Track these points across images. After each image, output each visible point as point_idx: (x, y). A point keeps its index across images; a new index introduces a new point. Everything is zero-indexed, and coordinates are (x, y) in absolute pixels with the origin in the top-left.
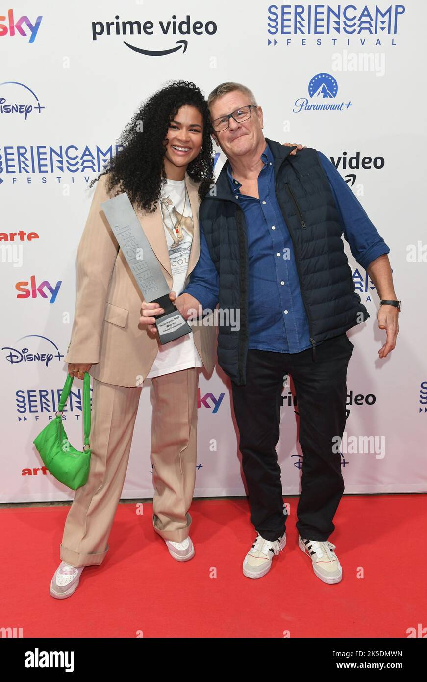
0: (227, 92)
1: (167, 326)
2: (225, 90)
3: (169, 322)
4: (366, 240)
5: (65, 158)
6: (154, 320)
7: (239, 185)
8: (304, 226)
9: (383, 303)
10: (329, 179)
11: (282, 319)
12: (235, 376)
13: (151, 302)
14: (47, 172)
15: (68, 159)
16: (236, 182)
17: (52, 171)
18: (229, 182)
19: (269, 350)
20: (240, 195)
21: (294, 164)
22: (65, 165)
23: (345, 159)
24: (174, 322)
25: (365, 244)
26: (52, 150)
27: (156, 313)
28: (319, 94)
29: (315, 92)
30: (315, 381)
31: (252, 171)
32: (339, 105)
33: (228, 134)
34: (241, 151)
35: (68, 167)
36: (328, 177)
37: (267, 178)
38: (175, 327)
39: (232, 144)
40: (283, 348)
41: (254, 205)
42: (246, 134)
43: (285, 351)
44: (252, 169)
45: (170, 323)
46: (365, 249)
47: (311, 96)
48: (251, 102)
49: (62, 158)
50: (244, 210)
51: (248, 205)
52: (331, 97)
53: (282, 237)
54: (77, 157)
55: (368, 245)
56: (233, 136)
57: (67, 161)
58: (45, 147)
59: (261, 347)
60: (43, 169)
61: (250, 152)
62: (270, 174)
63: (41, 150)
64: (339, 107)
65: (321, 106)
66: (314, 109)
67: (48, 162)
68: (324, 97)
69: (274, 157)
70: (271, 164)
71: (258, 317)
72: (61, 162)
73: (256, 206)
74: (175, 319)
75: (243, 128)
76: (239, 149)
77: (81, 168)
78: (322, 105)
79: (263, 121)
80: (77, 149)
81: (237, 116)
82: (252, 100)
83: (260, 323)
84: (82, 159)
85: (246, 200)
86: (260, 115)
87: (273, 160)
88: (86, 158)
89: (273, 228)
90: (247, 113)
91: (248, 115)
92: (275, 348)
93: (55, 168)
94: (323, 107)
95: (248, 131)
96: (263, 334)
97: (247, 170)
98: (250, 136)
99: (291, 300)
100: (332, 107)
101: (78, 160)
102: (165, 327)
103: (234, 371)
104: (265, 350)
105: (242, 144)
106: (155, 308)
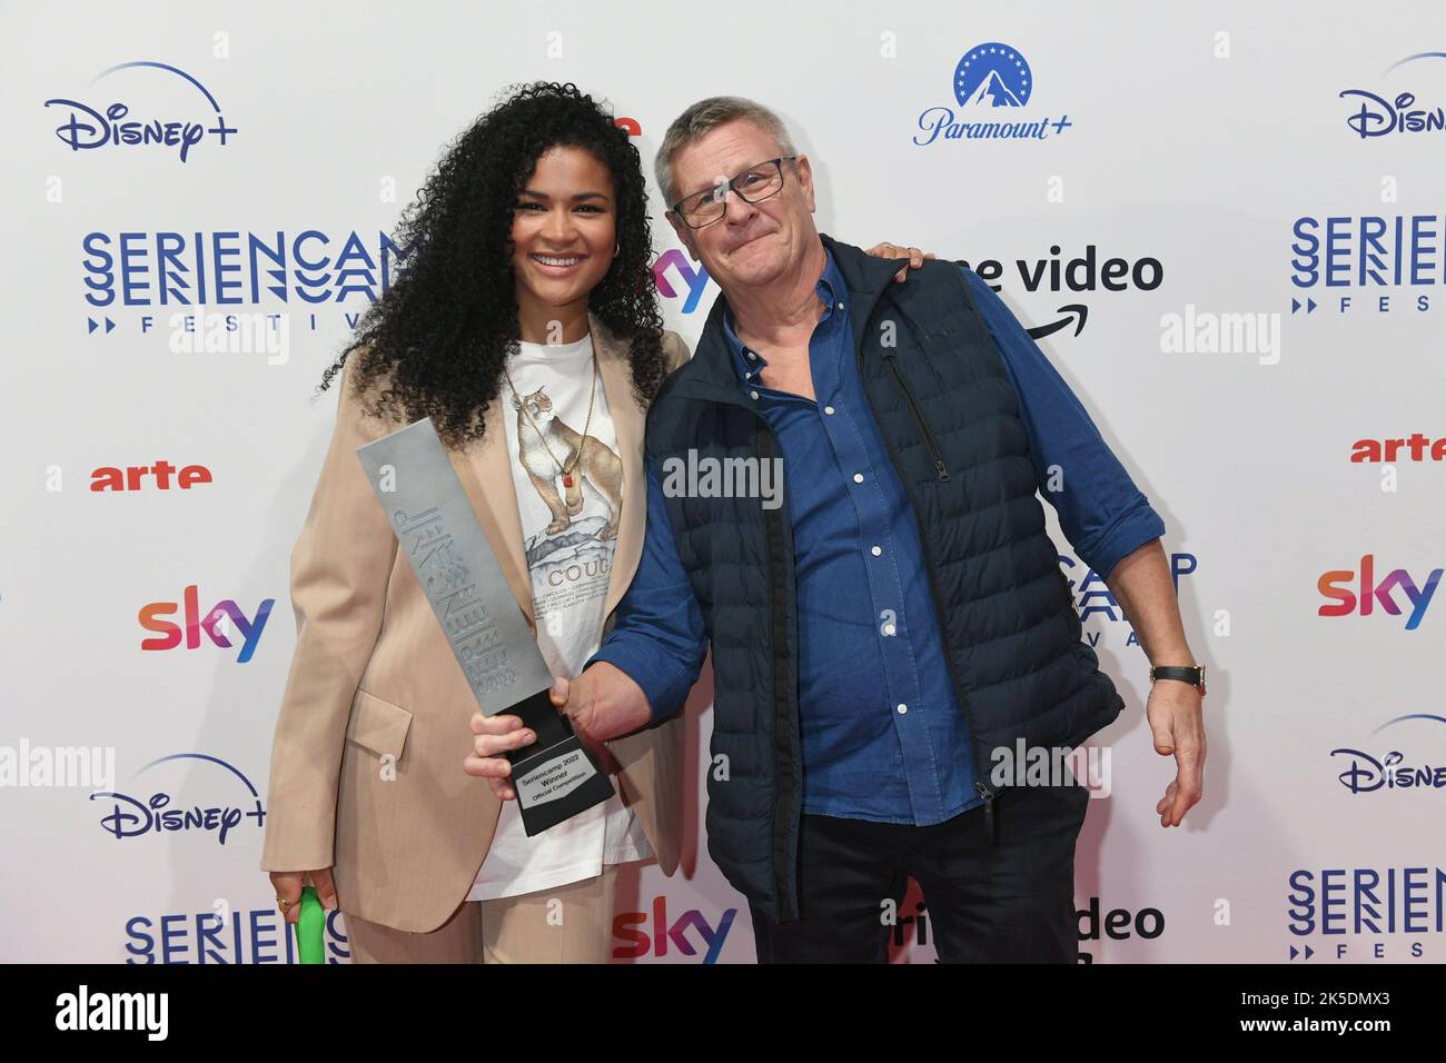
0: (715, 126)
1: (545, 783)
2: (711, 121)
3: (550, 771)
4: (1103, 502)
5: (291, 265)
6: (506, 766)
7: (760, 362)
8: (942, 474)
9: (1159, 673)
10: (997, 343)
11: (891, 729)
12: (766, 897)
13: (498, 714)
14: (239, 301)
15: (299, 268)
16: (751, 355)
17: (256, 299)
18: (730, 353)
19: (857, 817)
20: (764, 391)
21: (902, 306)
22: (292, 282)
23: (1056, 264)
24: (562, 771)
25: (1100, 512)
26: (255, 243)
27: (511, 743)
28: (982, 97)
29: (970, 92)
30: (988, 901)
31: (790, 324)
32: (1037, 125)
33: (723, 232)
34: (757, 275)
35: (299, 290)
36: (994, 337)
37: (833, 344)
38: (566, 783)
39: (734, 256)
40: (897, 811)
41: (803, 417)
42: (773, 231)
43: (901, 817)
44: (792, 318)
45: (553, 775)
46: (1101, 524)
47: (962, 101)
48: (780, 147)
49: (283, 265)
50: (776, 429)
51: (785, 414)
52: (1014, 104)
53: (882, 503)
54: (326, 261)
55: (1109, 516)
56: (737, 238)
57: (298, 274)
58: (235, 235)
59: (836, 809)
60: (228, 293)
61: (782, 277)
62: (841, 335)
63: (225, 244)
64: (1036, 131)
65: (987, 130)
66: (969, 136)
67: (244, 276)
68: (995, 104)
69: (850, 288)
70: (841, 306)
71: (822, 723)
72: (281, 276)
73: (808, 420)
74: (566, 762)
75: (765, 219)
76: (753, 271)
77: (336, 291)
78: (992, 126)
79: (812, 193)
80: (325, 240)
81: (746, 185)
82: (783, 143)
83: (829, 738)
84: (339, 266)
85: (779, 403)
86: (803, 177)
87: (846, 295)
88: (350, 264)
89: (859, 478)
90: (771, 176)
91: (776, 180)
92: (873, 809)
93: (263, 292)
94: (993, 130)
95: (775, 224)
96: (839, 769)
97: (778, 322)
98: (782, 236)
99: (915, 677)
100: (1018, 131)
101: (329, 269)
102: (536, 787)
103: (764, 883)
104: (846, 817)
105: (760, 257)
106: (510, 729)
